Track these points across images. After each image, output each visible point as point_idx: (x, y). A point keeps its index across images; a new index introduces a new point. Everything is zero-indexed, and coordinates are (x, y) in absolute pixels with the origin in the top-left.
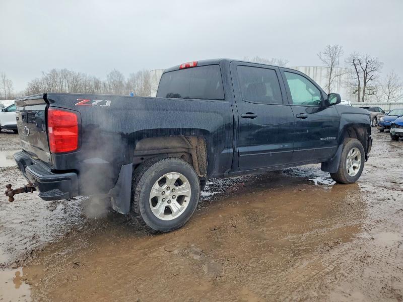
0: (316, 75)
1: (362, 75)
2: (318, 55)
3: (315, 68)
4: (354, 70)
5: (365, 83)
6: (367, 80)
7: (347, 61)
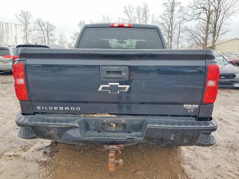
0: (8, 29)
1: (45, 32)
2: (15, 15)
3: (7, 24)
4: (40, 29)
5: (48, 38)
6: (49, 36)
7: (35, 22)
